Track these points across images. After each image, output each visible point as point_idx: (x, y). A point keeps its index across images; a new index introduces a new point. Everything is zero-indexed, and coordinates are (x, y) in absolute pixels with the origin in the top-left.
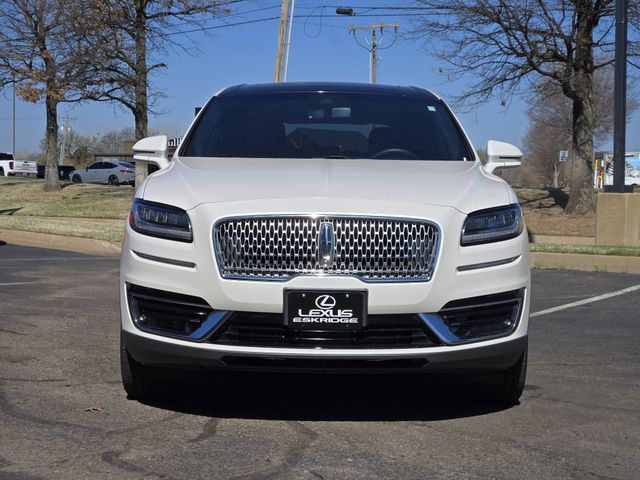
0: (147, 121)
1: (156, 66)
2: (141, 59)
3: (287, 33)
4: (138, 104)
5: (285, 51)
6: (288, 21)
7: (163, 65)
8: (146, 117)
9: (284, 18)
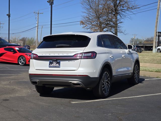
2: (116, 21)
3: (159, 13)
4: (115, 32)
5: (158, 17)
6: (159, 9)
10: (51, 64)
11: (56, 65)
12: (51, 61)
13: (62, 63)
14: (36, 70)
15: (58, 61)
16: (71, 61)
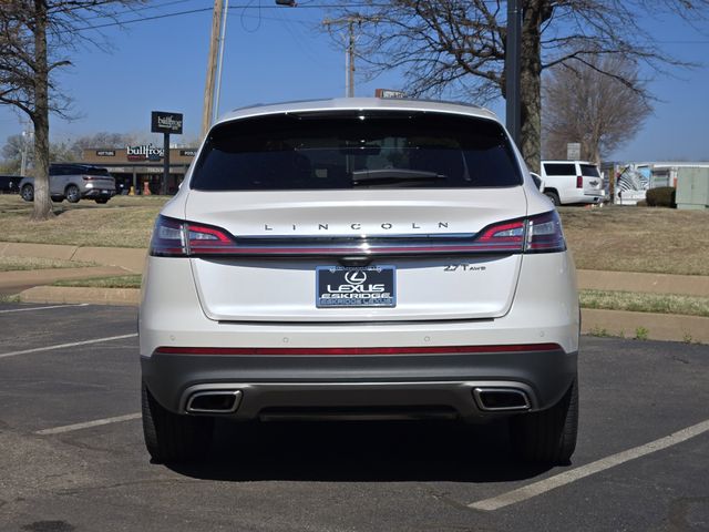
0: (48, 128)
1: (60, 64)
2: (42, 56)
3: (221, 27)
4: (38, 107)
5: (219, 47)
6: (222, 13)
7: (68, 62)
8: (47, 122)
9: (217, 9)
10: (335, 288)
11: (366, 288)
12: (333, 269)
13: (403, 276)
14: (221, 322)
15: (379, 269)
16: (461, 268)
